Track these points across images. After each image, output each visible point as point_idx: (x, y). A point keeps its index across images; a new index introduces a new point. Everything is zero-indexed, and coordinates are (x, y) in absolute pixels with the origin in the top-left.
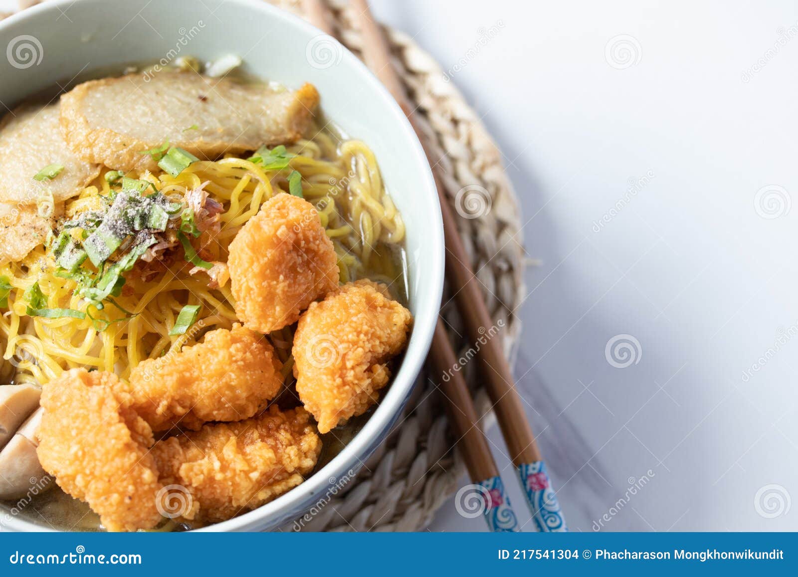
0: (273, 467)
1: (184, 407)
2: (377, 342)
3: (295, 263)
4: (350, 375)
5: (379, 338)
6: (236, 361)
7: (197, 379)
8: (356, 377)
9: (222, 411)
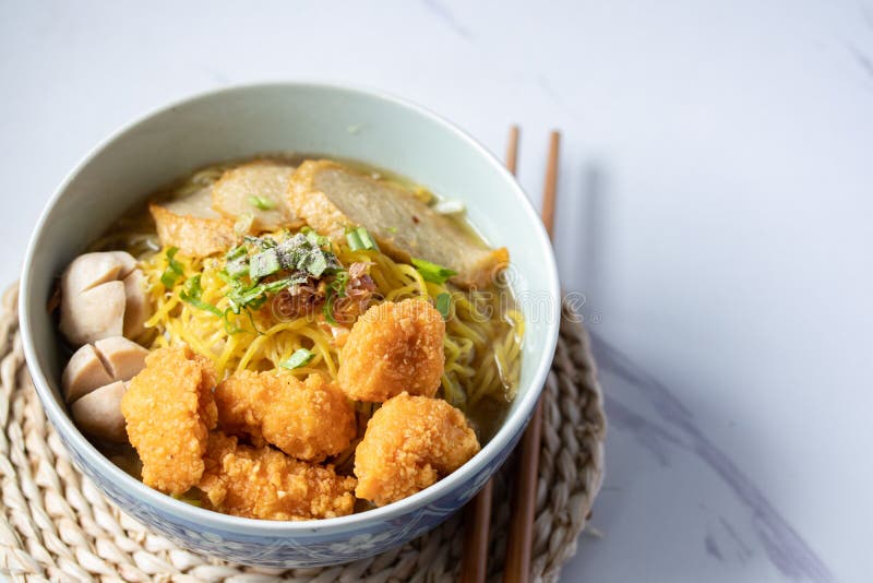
0: (300, 500)
1: (255, 418)
2: (438, 446)
3: (404, 353)
4: (402, 456)
5: (442, 444)
6: (315, 403)
7: (276, 400)
8: (406, 460)
9: (283, 438)
